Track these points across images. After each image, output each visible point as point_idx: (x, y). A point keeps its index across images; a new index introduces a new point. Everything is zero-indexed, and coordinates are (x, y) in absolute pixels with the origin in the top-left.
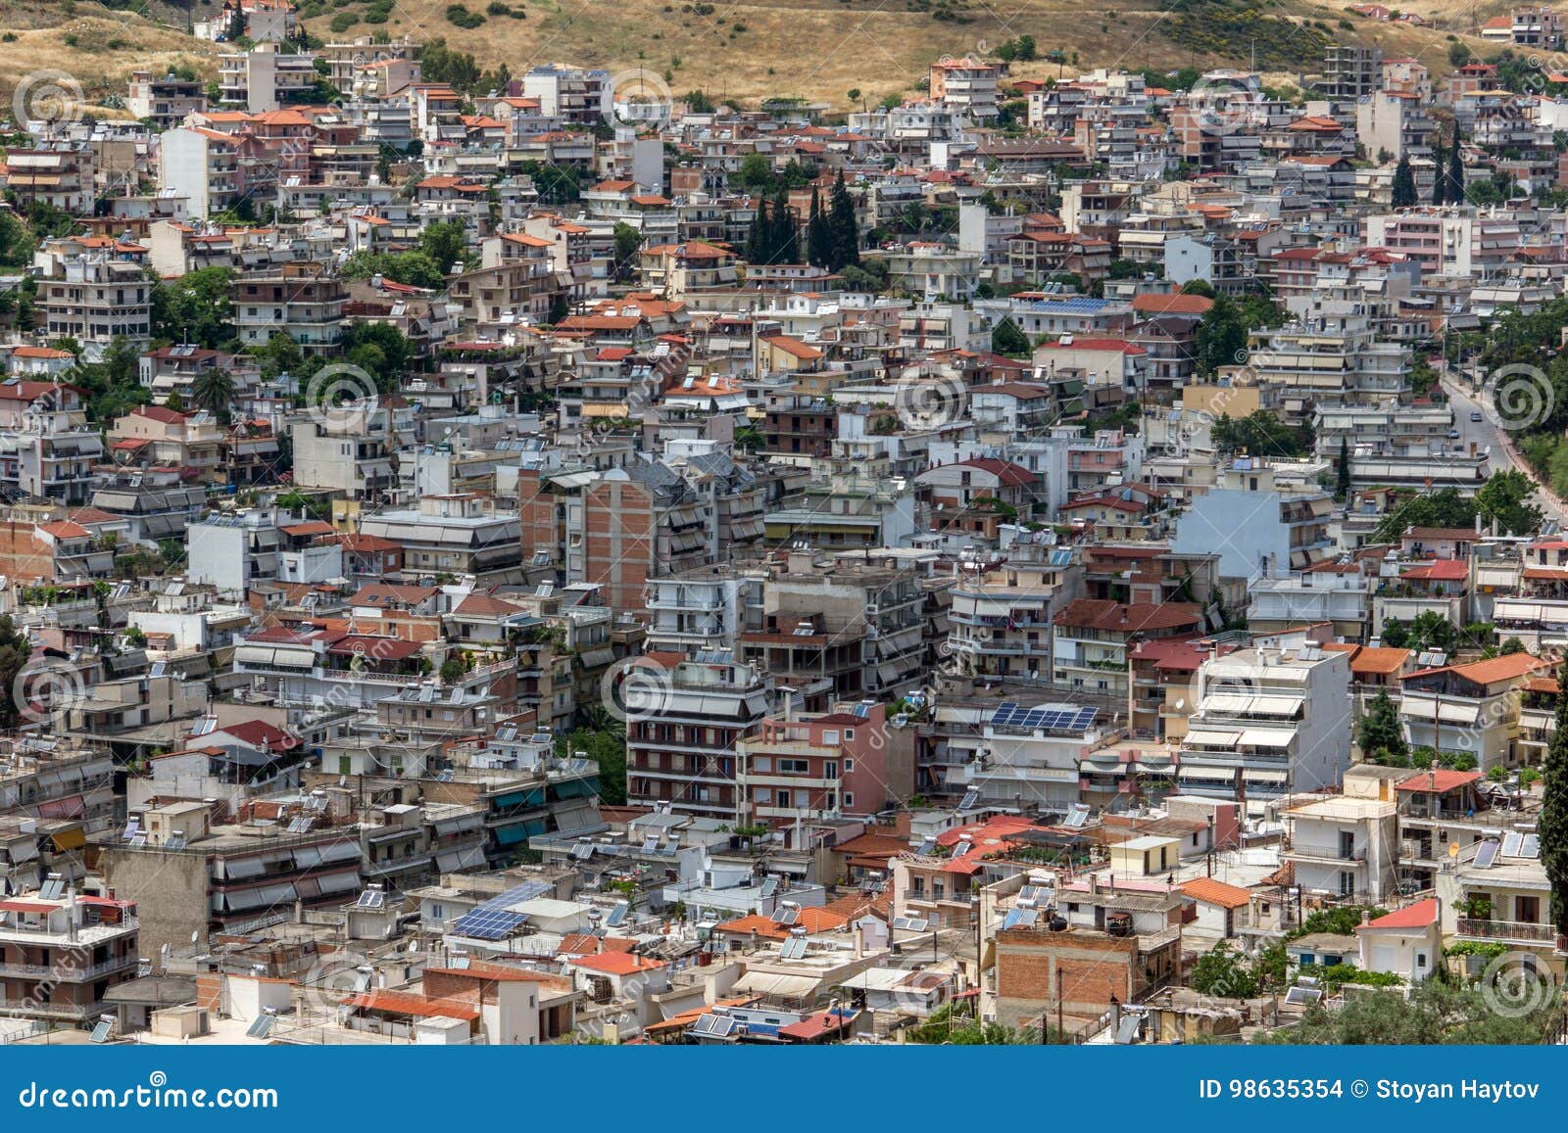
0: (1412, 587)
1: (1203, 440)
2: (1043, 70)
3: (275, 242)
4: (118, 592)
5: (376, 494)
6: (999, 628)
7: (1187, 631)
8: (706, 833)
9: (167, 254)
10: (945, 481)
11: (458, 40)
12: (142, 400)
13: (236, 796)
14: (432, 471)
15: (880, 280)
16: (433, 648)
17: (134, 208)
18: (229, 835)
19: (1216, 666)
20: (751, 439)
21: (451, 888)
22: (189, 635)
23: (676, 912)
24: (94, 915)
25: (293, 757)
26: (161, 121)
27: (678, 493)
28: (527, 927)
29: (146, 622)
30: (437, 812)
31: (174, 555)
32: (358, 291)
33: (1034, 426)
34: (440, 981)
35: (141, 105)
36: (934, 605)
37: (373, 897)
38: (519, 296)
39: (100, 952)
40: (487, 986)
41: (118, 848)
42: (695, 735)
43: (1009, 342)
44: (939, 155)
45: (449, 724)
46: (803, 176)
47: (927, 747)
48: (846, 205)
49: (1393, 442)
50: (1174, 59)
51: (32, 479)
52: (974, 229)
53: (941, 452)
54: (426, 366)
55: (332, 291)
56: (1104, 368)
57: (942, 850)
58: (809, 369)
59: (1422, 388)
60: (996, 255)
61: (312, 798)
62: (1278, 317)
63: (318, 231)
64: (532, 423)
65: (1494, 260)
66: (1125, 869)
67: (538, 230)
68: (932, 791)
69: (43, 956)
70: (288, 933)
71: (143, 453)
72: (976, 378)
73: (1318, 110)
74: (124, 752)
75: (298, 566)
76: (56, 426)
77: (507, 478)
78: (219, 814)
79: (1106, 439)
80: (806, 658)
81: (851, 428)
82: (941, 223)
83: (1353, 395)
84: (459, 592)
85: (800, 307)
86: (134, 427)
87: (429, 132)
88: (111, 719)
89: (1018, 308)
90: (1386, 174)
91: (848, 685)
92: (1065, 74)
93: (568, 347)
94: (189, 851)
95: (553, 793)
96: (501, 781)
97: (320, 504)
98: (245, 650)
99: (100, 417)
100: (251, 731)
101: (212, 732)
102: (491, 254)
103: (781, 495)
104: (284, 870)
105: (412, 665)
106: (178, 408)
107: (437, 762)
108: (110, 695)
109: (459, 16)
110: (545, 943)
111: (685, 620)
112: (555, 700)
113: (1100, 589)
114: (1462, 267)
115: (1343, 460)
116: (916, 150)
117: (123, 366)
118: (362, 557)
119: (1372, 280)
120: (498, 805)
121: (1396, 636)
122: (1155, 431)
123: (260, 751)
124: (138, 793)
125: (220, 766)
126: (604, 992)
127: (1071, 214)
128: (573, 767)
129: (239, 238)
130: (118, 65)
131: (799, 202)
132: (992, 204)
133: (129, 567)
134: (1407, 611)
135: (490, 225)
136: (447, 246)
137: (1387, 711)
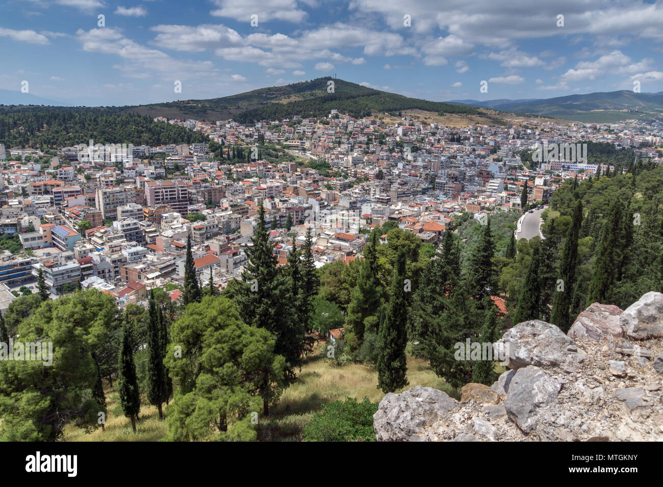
0: (511, 175)
1: (492, 160)
2: (480, 125)
3: (407, 138)
4: (391, 168)
5: (415, 161)
6: (471, 176)
7: (488, 177)
8: (442, 193)
9: (398, 139)
10: (467, 163)
11: (425, 121)
12: (395, 152)
13: (400, 187)
14: (420, 159)
15: (462, 144)
16: (419, 175)
17: (395, 134)
18: (399, 190)
19: (490, 181)
20: (449, 158)
21: (419, 196)
22: (397, 172)
23: (439, 199)
24: (387, 196)
25: (406, 183)
26: (398, 127)
27: (442, 162)
28: (425, 200)
29: (394, 171)
30: (418, 189)
31: (397, 166)
32: (414, 143)
33: (476, 158)
34: (417, 204)
35: (396, 125)
36: (465, 174)
37: (412, 196)
38: (429, 144)
39: (388, 199)
40: (421, 205)
41: (390, 191)
42: (442, 184)
43: (474, 150)
44: (469, 133)
45: (419, 182)
46: (455, 134)
47: (463, 187)
48: (460, 137)
49: (510, 161)
50: (492, 125)
51: (385, 158)
52: (472, 140)
53: (467, 160)
54: (420, 150)
55: (412, 143)
56: (483, 153)
57: (463, 196)
58: (455, 151)
59: (513, 156)
60: (473, 142)
61: (407, 187)
62: (500, 149)
63: (411, 137)
64: (429, 155)
65: (522, 145)
66: (480, 199)
67: (431, 138)
68: (463, 190)
69: (383, 199)
70: (404, 199)
71: (394, 156)
72: (471, 153)
73: (506, 130)
74: (391, 182)
75: (407, 167)
76: (387, 153)
77: (426, 160)
78: (399, 188)
79: (482, 160)
80: (452, 178)
81: (458, 157)
82: (469, 139)
83: (507, 157)
84: (421, 170)
85: (455, 146)
86: (394, 154)
87: (422, 129)
88: (390, 179)
89: (475, 147)
90: (512, 136)
91: (456, 180)
92: (482, 126)
93: (433, 149)
94: (396, 191)
95: (428, 188)
96: (424, 187)
97: (410, 162)
98: (402, 174)
99: (391, 153)
100: (402, 181)
101: (399, 181)
102: (427, 140)
103: (451, 163)
104: (404, 193)
105: (417, 176)
106: (398, 152)
107: (418, 185)
108: (390, 177)
109: (426, 118)
110: (427, 201)
111: (442, 174)
112: (429, 180)
113: (481, 173)
114: (519, 145)
115: (505, 163)
116: (467, 132)
117: (393, 149)
118: (413, 166)
119: (509, 146)
120: (423, 189)
121: (508, 179)
122: (487, 159)
123: (403, 183)
124: (392, 186)
125: (399, 184)
126: (432, 206)
127: (481, 139)
128: (431, 186)
129: (404, 138)
130: (395, 122)
131: (455, 136)
132: (474, 137)
133: (392, 166)
134: (510, 177)
135: (427, 137)
136: (423, 139)
137: (507, 186)
